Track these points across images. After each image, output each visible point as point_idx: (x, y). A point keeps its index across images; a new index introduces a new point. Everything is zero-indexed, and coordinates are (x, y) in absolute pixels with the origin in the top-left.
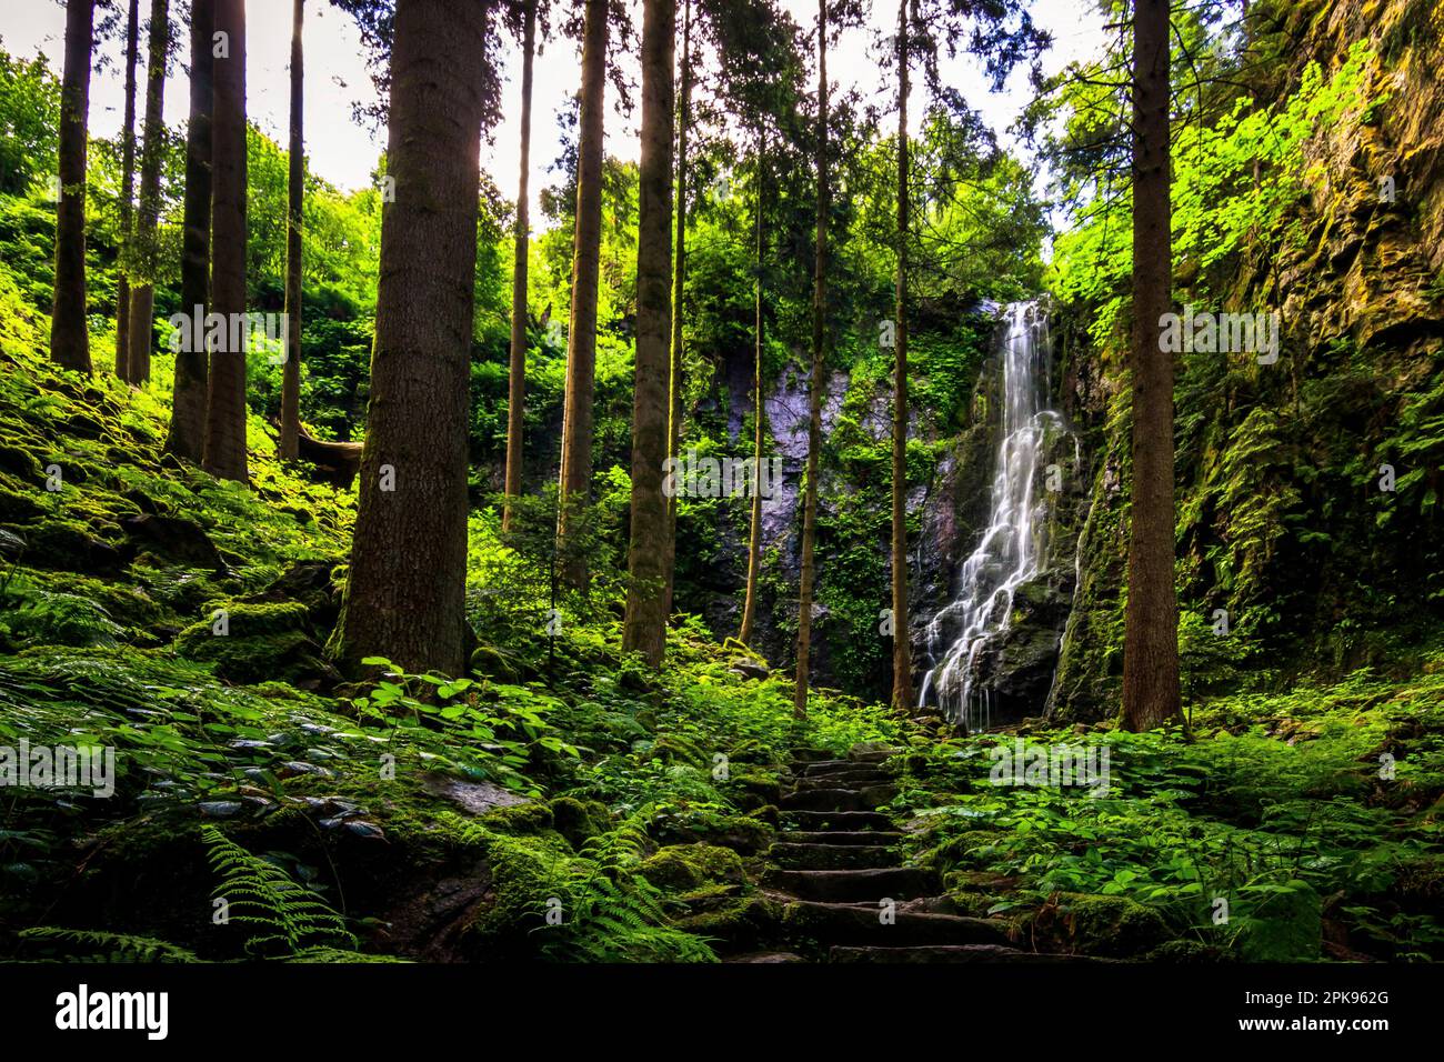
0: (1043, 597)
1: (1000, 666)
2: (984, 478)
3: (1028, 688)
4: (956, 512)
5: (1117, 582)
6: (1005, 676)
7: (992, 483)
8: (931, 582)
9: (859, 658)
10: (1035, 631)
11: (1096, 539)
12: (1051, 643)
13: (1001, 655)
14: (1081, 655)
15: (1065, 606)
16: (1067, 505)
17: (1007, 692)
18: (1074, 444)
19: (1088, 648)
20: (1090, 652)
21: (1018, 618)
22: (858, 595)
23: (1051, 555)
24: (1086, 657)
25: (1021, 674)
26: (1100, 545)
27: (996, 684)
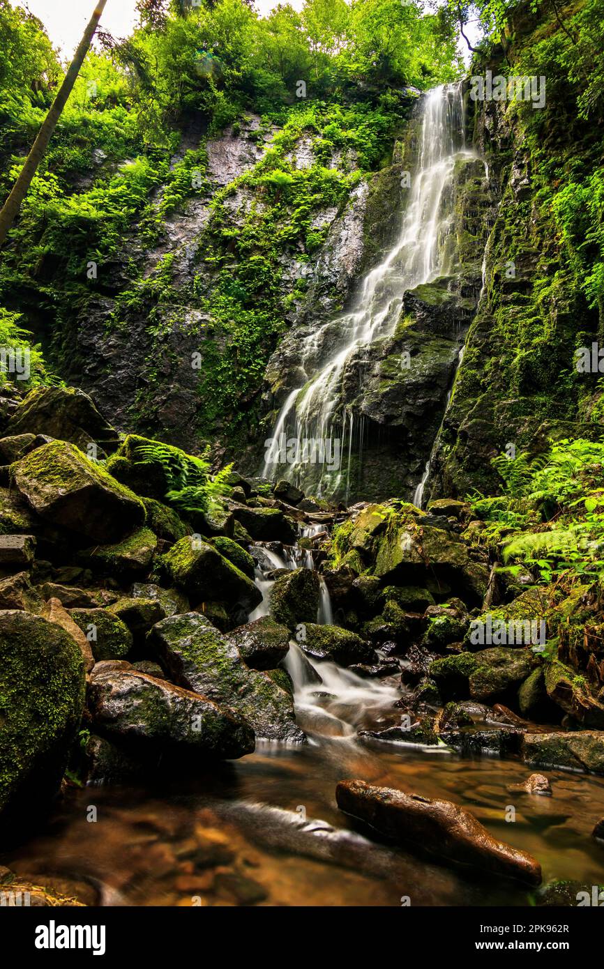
0: (439, 300)
1: (374, 380)
2: (398, 204)
3: (409, 414)
4: (364, 230)
5: (530, 274)
6: (376, 395)
7: (404, 209)
8: (327, 295)
9: (234, 375)
10: (429, 340)
11: (503, 236)
12: (447, 355)
13: (378, 367)
14: (479, 365)
15: (468, 312)
16: (474, 214)
17: (378, 417)
18: (483, 168)
19: (490, 355)
20: (493, 360)
21: (408, 322)
22: (248, 306)
23: (455, 261)
24: (487, 368)
25: (401, 393)
26: (509, 240)
27: (364, 404)
